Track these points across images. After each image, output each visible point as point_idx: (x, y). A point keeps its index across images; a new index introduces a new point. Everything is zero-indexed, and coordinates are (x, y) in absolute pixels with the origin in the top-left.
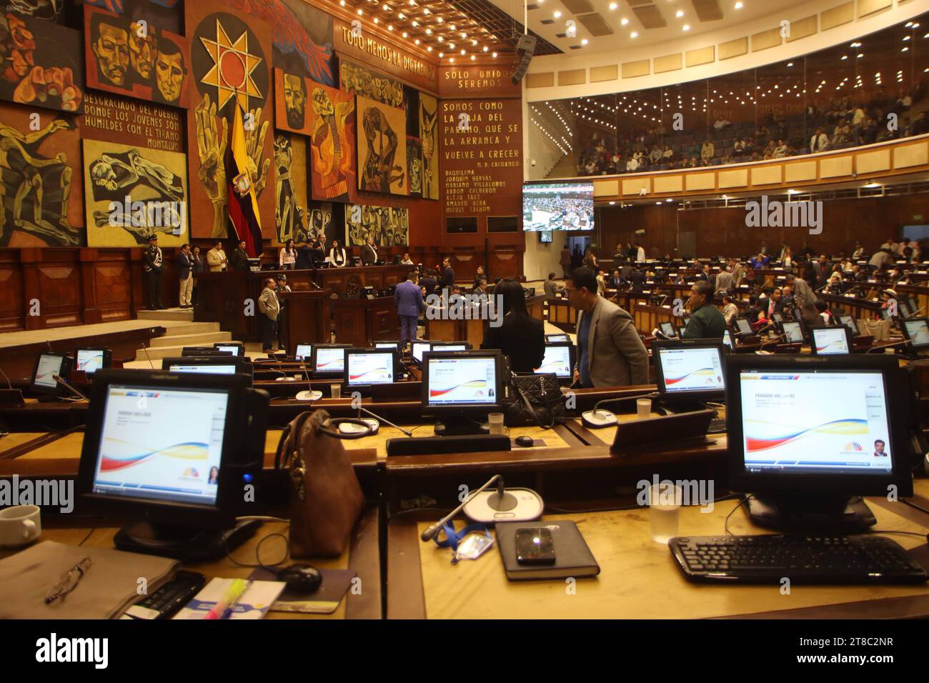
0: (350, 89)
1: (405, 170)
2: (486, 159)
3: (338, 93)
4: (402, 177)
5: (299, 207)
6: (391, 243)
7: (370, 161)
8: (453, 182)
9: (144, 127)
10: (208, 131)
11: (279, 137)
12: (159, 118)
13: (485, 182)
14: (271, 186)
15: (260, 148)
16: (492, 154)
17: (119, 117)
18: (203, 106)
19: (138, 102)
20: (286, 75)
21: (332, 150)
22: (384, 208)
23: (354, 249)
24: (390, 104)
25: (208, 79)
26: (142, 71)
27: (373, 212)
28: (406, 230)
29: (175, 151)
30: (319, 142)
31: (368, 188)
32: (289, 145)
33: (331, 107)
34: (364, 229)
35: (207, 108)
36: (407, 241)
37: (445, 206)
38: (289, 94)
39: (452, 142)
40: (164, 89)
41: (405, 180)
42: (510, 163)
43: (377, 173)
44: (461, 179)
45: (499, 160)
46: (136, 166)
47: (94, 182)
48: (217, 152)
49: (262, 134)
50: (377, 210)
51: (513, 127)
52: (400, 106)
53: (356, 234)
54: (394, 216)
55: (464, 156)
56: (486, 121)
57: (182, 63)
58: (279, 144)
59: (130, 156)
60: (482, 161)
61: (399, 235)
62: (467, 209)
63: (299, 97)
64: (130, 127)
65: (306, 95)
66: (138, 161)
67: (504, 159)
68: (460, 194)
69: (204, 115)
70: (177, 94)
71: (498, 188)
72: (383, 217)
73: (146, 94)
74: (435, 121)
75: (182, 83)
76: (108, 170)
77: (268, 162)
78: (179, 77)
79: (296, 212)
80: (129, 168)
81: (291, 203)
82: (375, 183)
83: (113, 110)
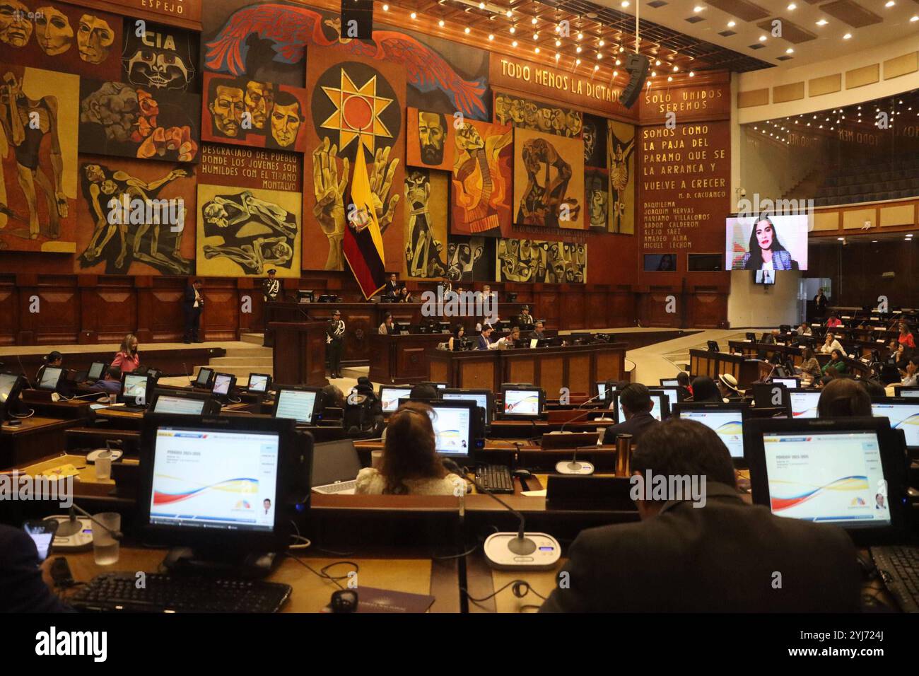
0: (506, 122)
1: (581, 202)
2: (689, 189)
3: (490, 126)
4: (577, 210)
5: (436, 242)
6: (560, 281)
7: (531, 194)
8: (651, 215)
9: (259, 171)
10: (326, 172)
11: (415, 173)
12: (276, 162)
13: (687, 214)
14: (400, 222)
15: (387, 185)
16: (695, 183)
17: (235, 163)
18: (322, 149)
19: (255, 150)
20: (421, 114)
21: (480, 184)
22: (551, 243)
23: (507, 285)
24: (563, 133)
25: (329, 124)
26: (256, 122)
27: (535, 247)
28: (583, 266)
29: (291, 191)
30: (463, 175)
31: (526, 222)
32: (425, 181)
33: (481, 141)
34: (522, 265)
35: (326, 150)
36: (584, 278)
37: (643, 242)
38: (425, 131)
39: (652, 172)
40: (278, 136)
41: (581, 213)
42: (715, 193)
43: (539, 205)
44: (660, 211)
45: (702, 190)
46: (248, 205)
47: (205, 220)
48: (336, 191)
49: (391, 171)
50: (542, 245)
51: (719, 153)
52: (578, 135)
53: (511, 270)
54: (566, 251)
55: (665, 187)
56: (689, 147)
57: (299, 111)
58: (415, 180)
59: (243, 197)
60: (684, 192)
61: (572, 272)
62: (666, 245)
63: (436, 133)
64: (246, 172)
65: (446, 130)
66: (251, 200)
67: (708, 189)
68: (659, 228)
69: (323, 157)
70: (292, 140)
71: (701, 222)
72: (551, 252)
73: (260, 141)
74: (631, 150)
75: (298, 129)
76: (220, 210)
77: (396, 197)
78: (297, 124)
79: (432, 247)
80: (241, 208)
81: (426, 237)
82: (537, 217)
83: (229, 158)
